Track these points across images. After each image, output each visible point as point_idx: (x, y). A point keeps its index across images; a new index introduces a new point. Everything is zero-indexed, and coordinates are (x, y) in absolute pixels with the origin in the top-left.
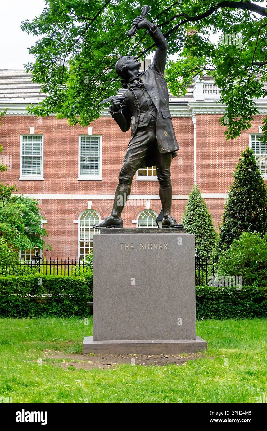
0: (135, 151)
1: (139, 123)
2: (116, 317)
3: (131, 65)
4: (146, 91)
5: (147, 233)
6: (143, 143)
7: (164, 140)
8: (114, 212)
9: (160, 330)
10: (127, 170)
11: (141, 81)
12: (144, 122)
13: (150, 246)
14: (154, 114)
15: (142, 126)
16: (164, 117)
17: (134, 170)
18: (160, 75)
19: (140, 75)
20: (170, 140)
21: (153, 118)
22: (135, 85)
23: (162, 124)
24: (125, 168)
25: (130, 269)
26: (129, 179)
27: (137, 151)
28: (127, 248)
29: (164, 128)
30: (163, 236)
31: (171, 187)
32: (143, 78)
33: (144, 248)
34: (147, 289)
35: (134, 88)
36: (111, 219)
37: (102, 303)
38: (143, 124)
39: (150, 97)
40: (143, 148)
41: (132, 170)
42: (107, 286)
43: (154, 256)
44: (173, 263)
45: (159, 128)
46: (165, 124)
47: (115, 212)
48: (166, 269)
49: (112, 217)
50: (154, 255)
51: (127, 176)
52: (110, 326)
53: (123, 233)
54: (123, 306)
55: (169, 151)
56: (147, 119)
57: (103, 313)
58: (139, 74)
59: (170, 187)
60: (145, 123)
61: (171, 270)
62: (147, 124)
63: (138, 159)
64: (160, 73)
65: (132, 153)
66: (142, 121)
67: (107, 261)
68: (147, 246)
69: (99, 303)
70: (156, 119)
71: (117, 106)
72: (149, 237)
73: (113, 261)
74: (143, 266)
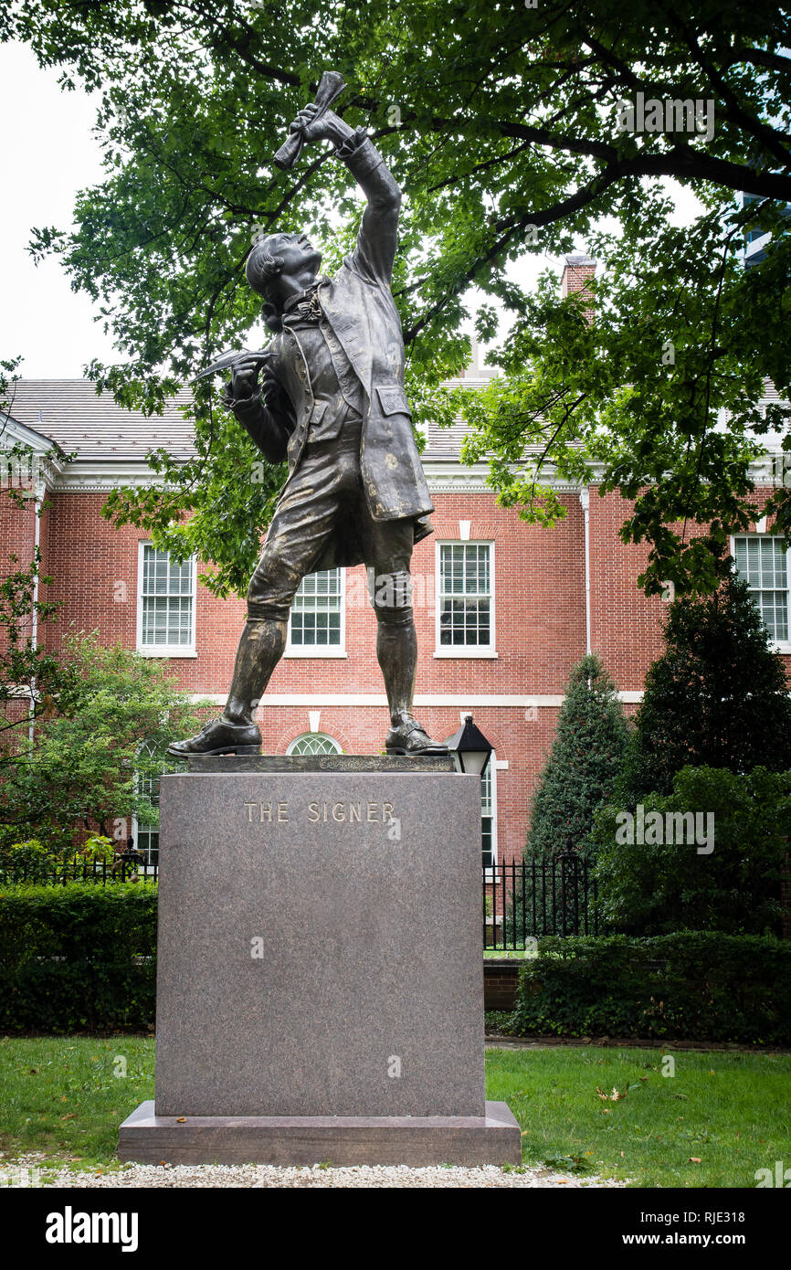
0: (297, 517)
1: (309, 432)
2: (229, 1040)
3: (293, 259)
4: (332, 333)
5: (332, 771)
6: (323, 491)
7: (385, 481)
8: (232, 705)
9: (369, 1083)
10: (274, 575)
11: (317, 305)
12: (324, 426)
13: (339, 810)
14: (354, 403)
15: (319, 438)
16: (388, 412)
17: (293, 575)
18: (378, 286)
19: (315, 287)
20: (405, 482)
21: (350, 414)
22: (298, 318)
23: (380, 432)
24: (266, 570)
25: (274, 884)
26: (277, 602)
27: (304, 517)
28: (266, 818)
29: (385, 443)
30: (381, 779)
31: (412, 627)
32: (323, 297)
33: (321, 819)
34: (328, 948)
35: (296, 327)
36: (223, 729)
37: (185, 993)
38: (322, 433)
39: (342, 352)
40: (320, 507)
41: (288, 575)
42: (202, 938)
43: (353, 843)
45: (371, 445)
46: (390, 433)
47: (237, 706)
48: (390, 886)
49: (226, 722)
50: (350, 839)
51: (274, 593)
52: (209, 1068)
53: (258, 771)
54: (252, 1004)
55: (402, 515)
56: (334, 419)
57: (188, 1026)
58: (314, 284)
59: (408, 629)
60: (328, 430)
61: (403, 888)
62: (331, 435)
63: (307, 542)
64: (378, 279)
65: (287, 522)
66: (319, 425)
67: (204, 860)
68: (330, 810)
69: (175, 992)
70: (361, 417)
71: (245, 381)
72: (337, 781)
73: (223, 859)
74: (318, 873)
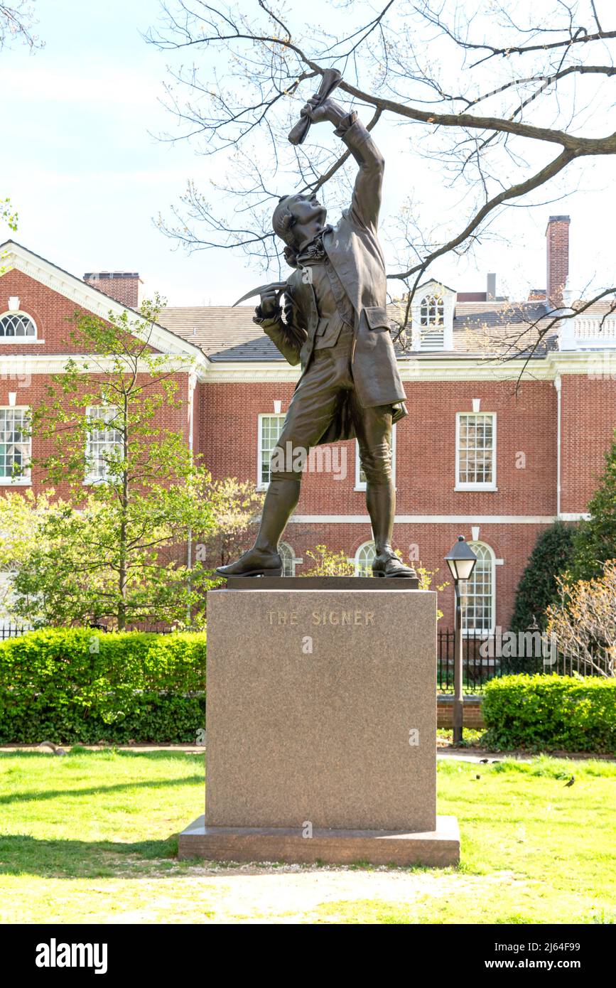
0: (306, 404)
1: (316, 342)
2: (256, 776)
4: (332, 268)
6: (325, 386)
7: (370, 378)
8: (261, 540)
9: (354, 807)
11: (322, 248)
12: (326, 338)
13: (334, 616)
14: (347, 321)
15: (322, 346)
16: (372, 326)
19: (321, 234)
20: (385, 378)
21: (345, 329)
22: (308, 257)
23: (366, 343)
25: (288, 668)
27: (312, 404)
29: (370, 350)
30: (364, 595)
32: (326, 241)
33: (321, 622)
34: (325, 713)
35: (306, 264)
36: (253, 557)
37: (225, 743)
38: (325, 342)
39: (340, 284)
40: (323, 397)
42: (237, 705)
43: (344, 640)
44: (386, 655)
45: (360, 352)
46: (373, 343)
47: (265, 542)
48: (370, 670)
49: (256, 553)
50: (342, 637)
52: (242, 795)
54: (272, 751)
55: (382, 403)
56: (333, 333)
57: (227, 766)
58: (320, 231)
60: (328, 340)
61: (380, 672)
62: (331, 344)
63: (314, 423)
64: (366, 227)
66: (322, 337)
67: (239, 651)
68: (328, 616)
69: (218, 743)
70: (352, 331)
71: (268, 305)
72: (333, 596)
73: (252, 650)
74: (319, 661)
